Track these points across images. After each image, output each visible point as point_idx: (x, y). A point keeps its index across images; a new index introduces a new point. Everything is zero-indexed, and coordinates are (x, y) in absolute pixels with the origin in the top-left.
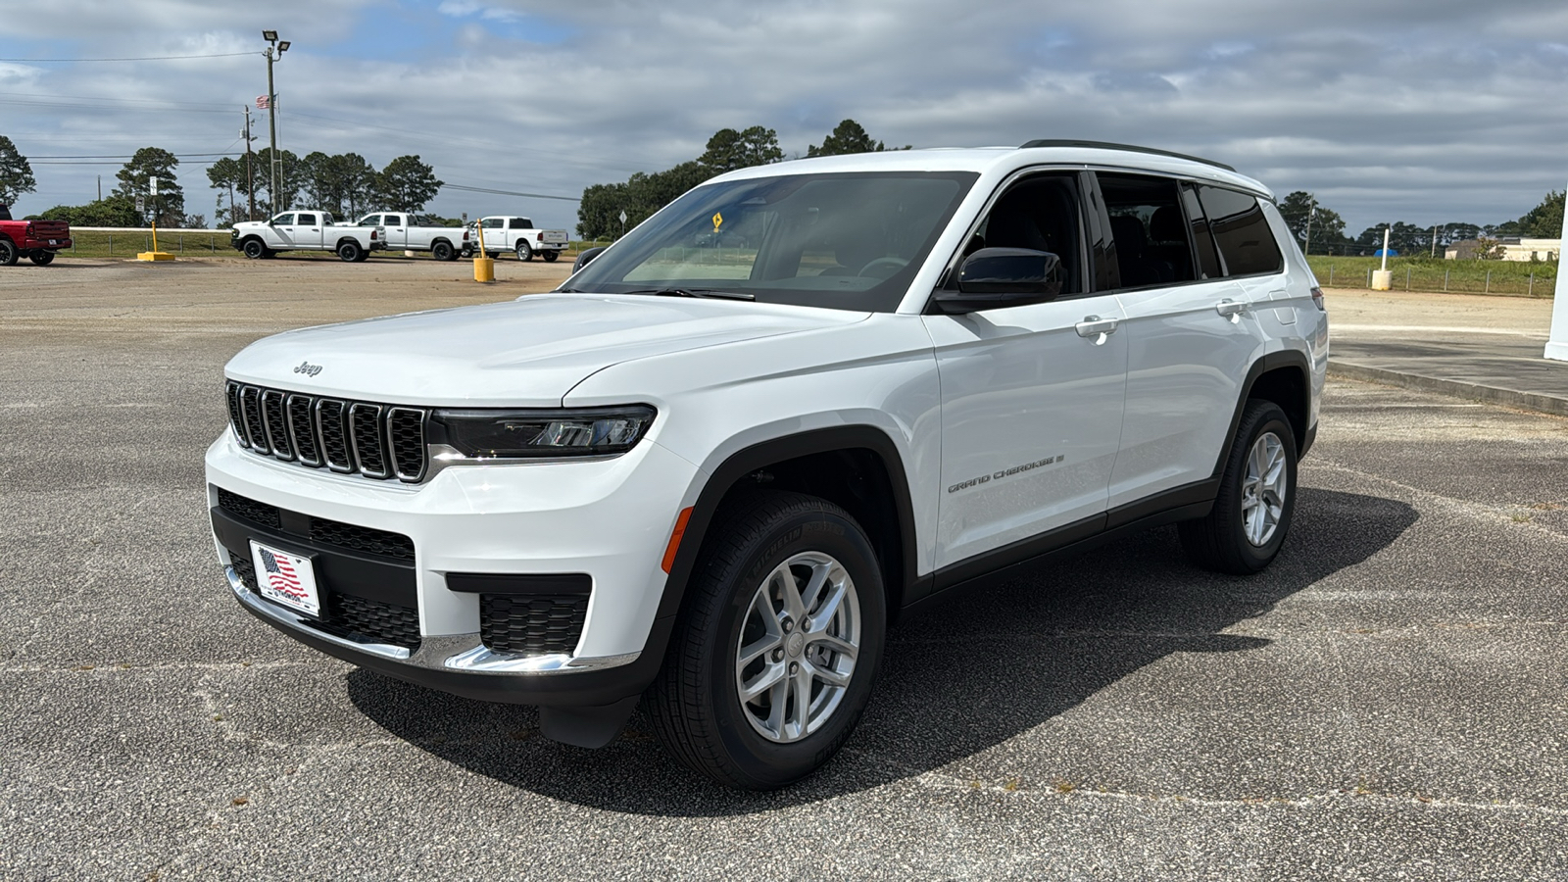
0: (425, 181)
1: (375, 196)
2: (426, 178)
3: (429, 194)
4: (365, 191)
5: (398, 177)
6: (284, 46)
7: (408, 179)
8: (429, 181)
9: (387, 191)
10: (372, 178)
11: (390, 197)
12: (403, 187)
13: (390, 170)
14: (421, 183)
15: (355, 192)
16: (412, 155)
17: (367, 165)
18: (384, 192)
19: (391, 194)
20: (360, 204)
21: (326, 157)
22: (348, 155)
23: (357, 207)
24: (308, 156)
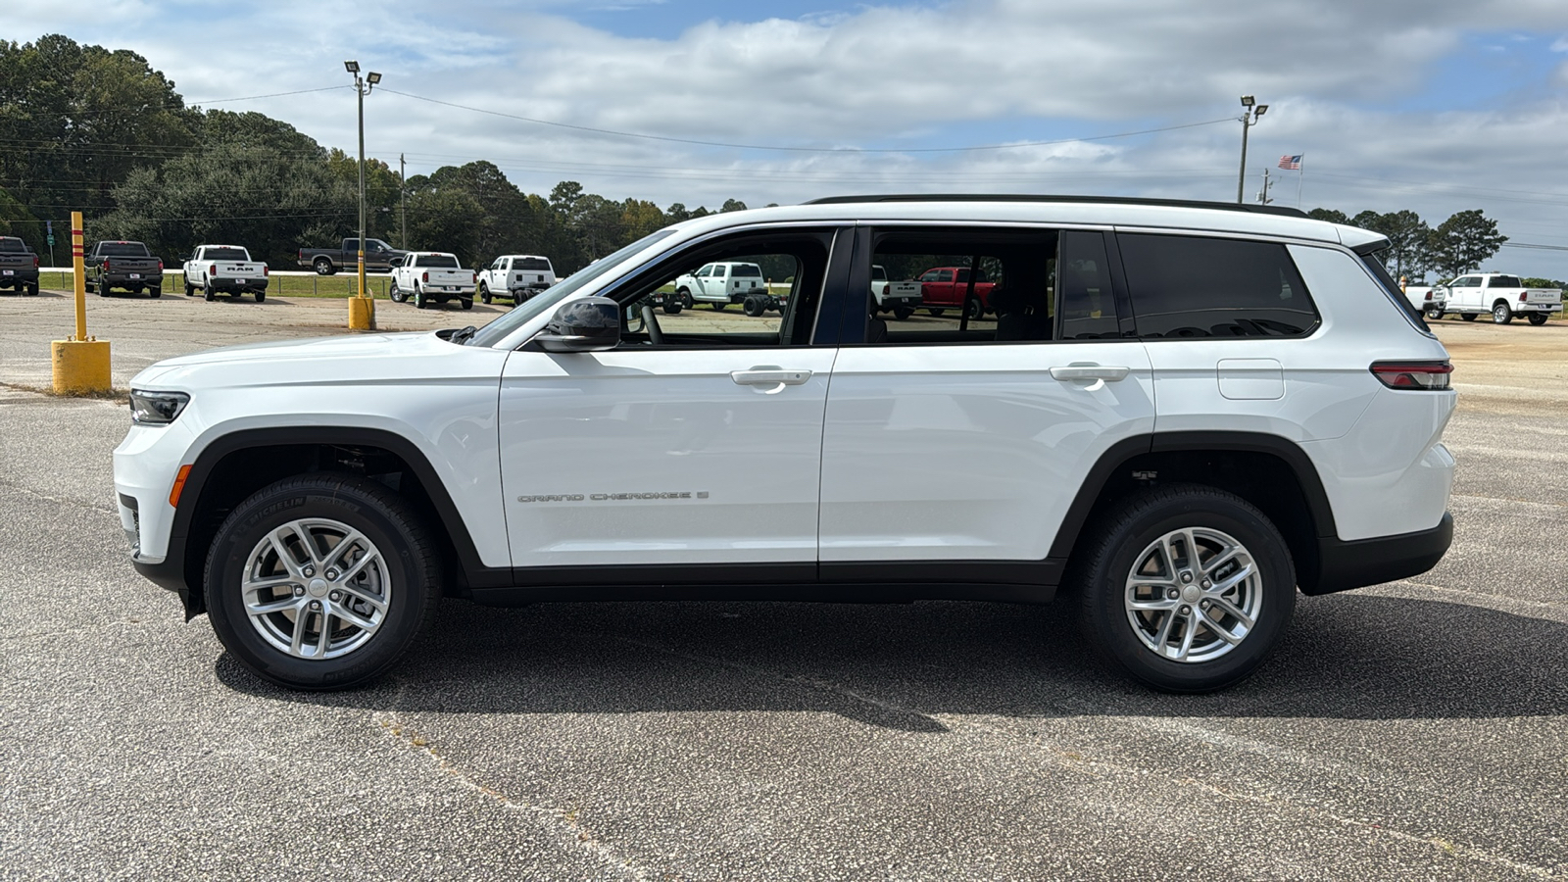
0: (1486, 237)
1: (1426, 255)
2: (1487, 234)
3: (1489, 251)
4: (1415, 249)
5: (1454, 234)
6: (1261, 110)
7: (1466, 235)
8: (1491, 237)
9: (1441, 249)
10: (1425, 237)
11: (1442, 255)
12: (1458, 244)
13: (1446, 227)
14: (1481, 240)
15: (1404, 251)
16: (1474, 210)
17: (1420, 222)
18: (1437, 250)
19: (1443, 252)
20: (1408, 263)
21: (1377, 215)
22: (1401, 213)
23: (1404, 267)
24: (1358, 216)
